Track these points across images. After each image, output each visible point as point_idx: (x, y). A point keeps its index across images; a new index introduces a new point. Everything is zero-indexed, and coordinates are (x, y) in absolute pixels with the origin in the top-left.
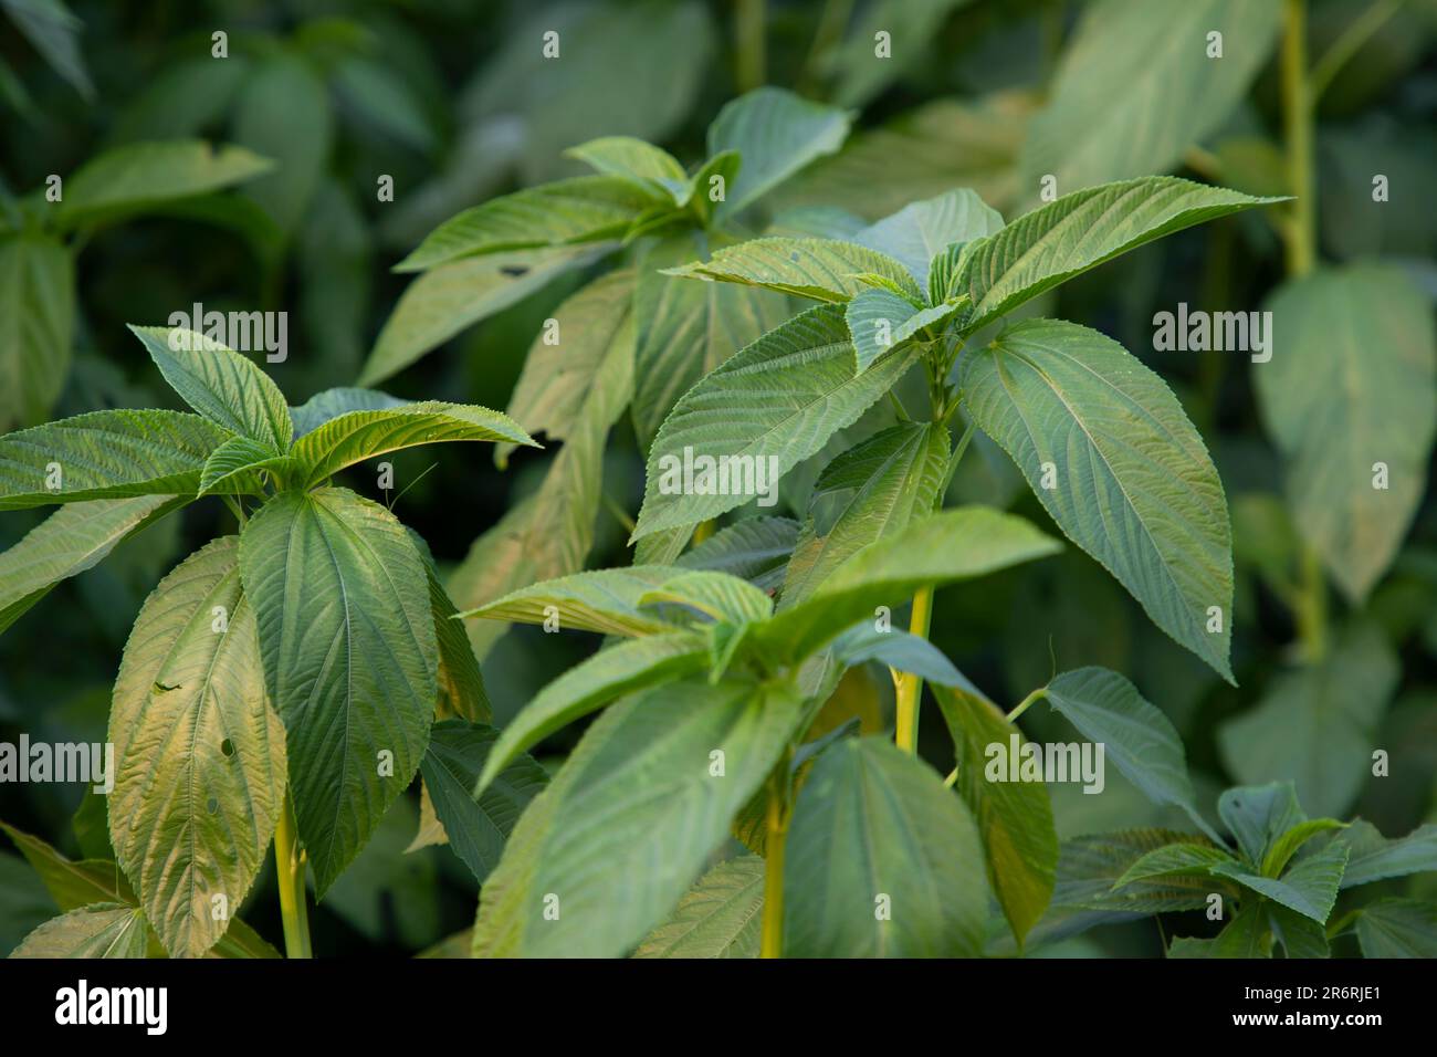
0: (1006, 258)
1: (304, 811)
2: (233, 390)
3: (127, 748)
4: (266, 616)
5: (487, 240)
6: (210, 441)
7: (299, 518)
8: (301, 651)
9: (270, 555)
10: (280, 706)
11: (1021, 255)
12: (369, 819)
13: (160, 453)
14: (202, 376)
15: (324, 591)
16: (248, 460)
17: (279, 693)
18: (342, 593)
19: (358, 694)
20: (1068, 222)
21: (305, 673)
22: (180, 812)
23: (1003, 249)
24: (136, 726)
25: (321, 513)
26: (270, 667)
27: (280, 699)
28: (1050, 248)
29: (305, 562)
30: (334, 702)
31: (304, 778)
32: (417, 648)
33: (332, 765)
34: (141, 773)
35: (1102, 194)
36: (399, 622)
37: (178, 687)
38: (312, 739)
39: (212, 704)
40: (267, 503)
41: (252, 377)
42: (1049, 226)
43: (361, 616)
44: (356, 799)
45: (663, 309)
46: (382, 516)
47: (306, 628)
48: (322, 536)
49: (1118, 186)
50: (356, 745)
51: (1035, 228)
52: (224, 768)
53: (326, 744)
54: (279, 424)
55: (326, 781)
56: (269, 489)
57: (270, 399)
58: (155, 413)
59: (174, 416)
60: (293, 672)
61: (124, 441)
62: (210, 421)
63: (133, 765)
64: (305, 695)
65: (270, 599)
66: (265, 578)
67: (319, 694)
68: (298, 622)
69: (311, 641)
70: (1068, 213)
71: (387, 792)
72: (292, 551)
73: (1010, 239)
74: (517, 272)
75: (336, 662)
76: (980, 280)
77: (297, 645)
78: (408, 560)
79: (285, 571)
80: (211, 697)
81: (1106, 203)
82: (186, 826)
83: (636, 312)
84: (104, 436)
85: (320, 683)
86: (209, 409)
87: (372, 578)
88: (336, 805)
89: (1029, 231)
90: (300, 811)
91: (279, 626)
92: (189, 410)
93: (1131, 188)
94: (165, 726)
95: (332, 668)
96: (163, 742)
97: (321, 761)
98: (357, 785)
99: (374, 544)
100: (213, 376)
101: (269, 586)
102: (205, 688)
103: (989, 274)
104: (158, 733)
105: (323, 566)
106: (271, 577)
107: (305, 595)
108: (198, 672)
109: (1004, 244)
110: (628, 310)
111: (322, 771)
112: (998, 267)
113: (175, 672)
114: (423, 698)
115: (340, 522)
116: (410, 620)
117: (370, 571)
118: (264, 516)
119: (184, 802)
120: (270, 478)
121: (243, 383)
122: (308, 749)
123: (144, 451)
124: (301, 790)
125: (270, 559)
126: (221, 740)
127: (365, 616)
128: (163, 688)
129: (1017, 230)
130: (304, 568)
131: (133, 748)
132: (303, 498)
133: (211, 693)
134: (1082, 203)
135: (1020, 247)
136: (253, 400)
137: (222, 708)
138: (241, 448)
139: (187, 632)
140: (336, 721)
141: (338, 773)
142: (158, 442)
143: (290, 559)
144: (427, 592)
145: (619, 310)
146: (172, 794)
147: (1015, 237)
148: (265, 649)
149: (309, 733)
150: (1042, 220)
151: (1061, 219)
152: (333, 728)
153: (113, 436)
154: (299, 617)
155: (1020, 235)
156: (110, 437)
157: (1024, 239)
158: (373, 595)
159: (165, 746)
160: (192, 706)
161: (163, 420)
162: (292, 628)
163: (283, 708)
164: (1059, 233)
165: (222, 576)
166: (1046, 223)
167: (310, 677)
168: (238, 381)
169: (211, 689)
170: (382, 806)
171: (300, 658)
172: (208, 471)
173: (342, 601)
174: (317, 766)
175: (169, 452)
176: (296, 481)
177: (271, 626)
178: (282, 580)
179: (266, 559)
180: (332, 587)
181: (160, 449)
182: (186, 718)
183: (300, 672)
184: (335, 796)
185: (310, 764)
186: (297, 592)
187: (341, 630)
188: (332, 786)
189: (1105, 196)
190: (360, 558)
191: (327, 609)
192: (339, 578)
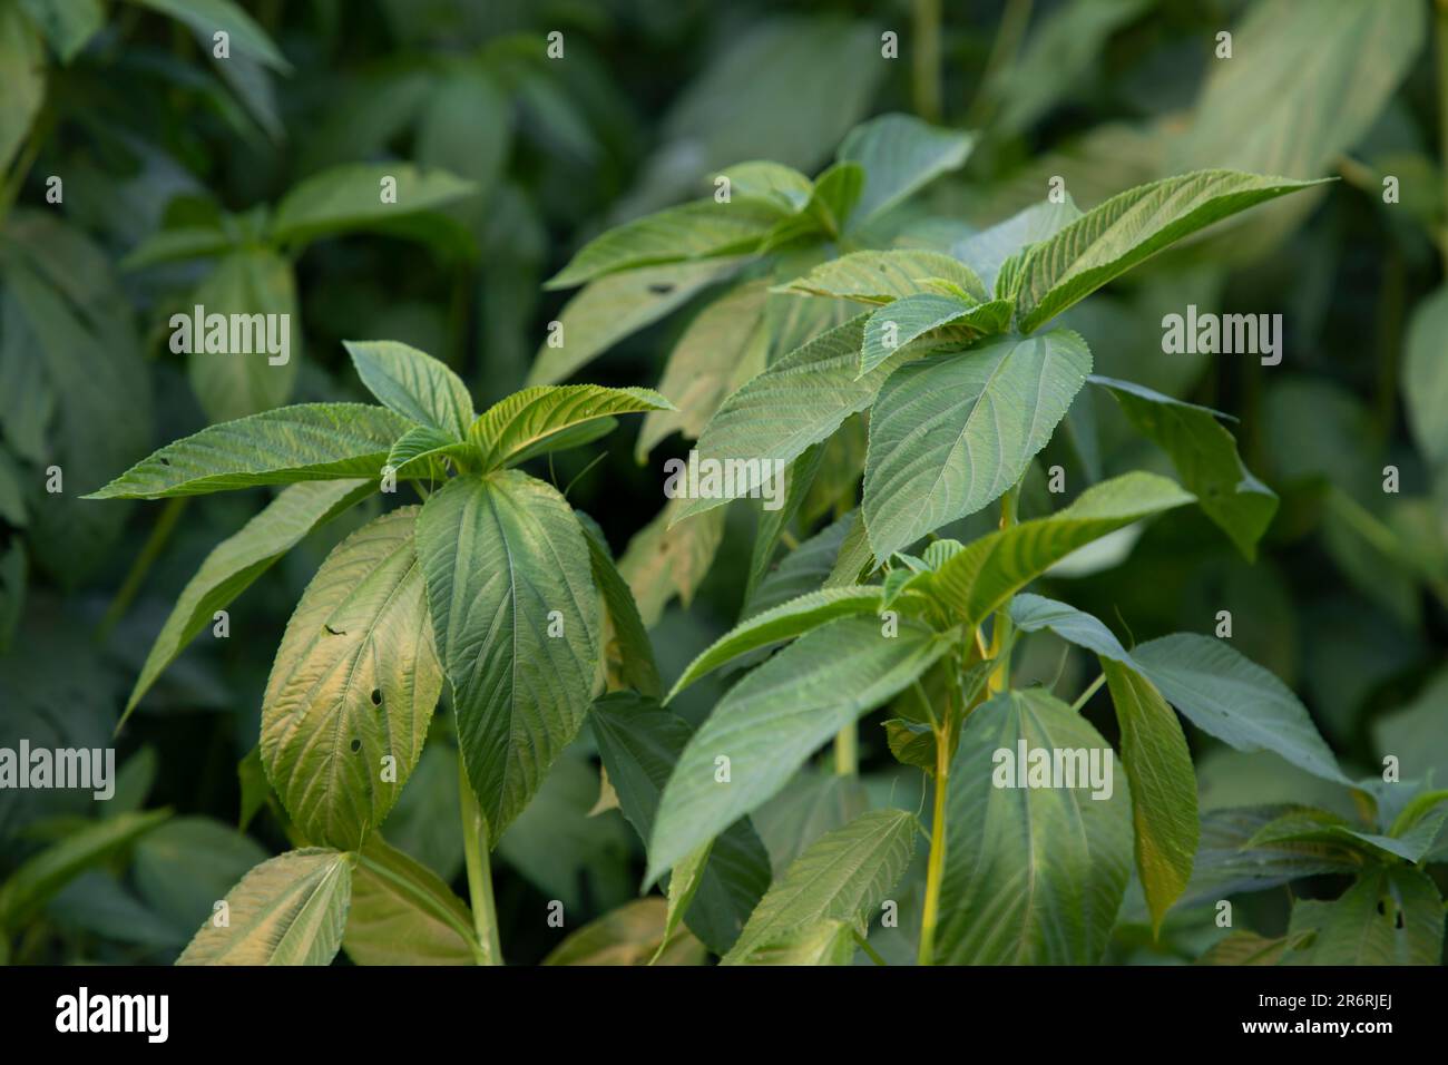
0: (1066, 257)
1: (474, 762)
2: (425, 391)
3: (289, 677)
4: (438, 583)
5: (631, 256)
6: (397, 430)
7: (474, 499)
8: (469, 616)
9: (443, 529)
10: (449, 665)
11: (1081, 253)
12: (536, 772)
13: (353, 442)
14: (400, 379)
15: (492, 561)
16: (431, 446)
17: (448, 653)
18: (509, 564)
19: (521, 657)
20: (1127, 218)
21: (473, 636)
22: (325, 746)
23: (1062, 249)
24: (300, 660)
25: (495, 493)
26: (440, 630)
27: (448, 659)
28: (1108, 244)
29: (475, 535)
30: (501, 663)
31: (474, 732)
32: (578, 615)
33: (500, 721)
34: (296, 702)
35: (1157, 190)
36: (562, 590)
37: (344, 633)
38: (481, 695)
39: (370, 655)
40: (446, 485)
41: (444, 380)
42: (1107, 223)
43: (526, 585)
44: (523, 753)
45: (794, 318)
46: (550, 495)
47: (475, 595)
48: (494, 513)
49: (1172, 182)
50: (521, 703)
51: (1093, 227)
52: (370, 713)
53: (493, 702)
54: (464, 418)
55: (494, 735)
56: (452, 472)
57: (457, 396)
58: (346, 408)
59: (365, 410)
60: (460, 636)
61: (320, 432)
62: (397, 414)
63: (290, 694)
64: (474, 655)
65: (441, 569)
66: (437, 550)
67: (486, 655)
68: (467, 589)
69: (480, 606)
70: (1125, 210)
71: (552, 747)
72: (464, 527)
73: (1069, 238)
74: (663, 290)
75: (502, 625)
76: (1041, 279)
77: (466, 609)
78: (571, 535)
79: (456, 545)
80: (371, 649)
81: (1162, 198)
82: (329, 757)
83: (770, 321)
84: (301, 427)
85: (487, 645)
86: (398, 405)
87: (538, 551)
88: (505, 758)
89: (1088, 230)
90: (470, 762)
91: (450, 593)
92: (378, 403)
93: (1184, 183)
94: (325, 665)
95: (499, 631)
96: (320, 679)
97: (489, 717)
98: (523, 740)
99: (541, 520)
100: (410, 378)
101: (441, 557)
102: (366, 639)
103: (1049, 273)
104: (318, 671)
105: (492, 539)
106: (443, 550)
107: (474, 563)
108: (364, 624)
109: (1063, 244)
110: (761, 319)
111: (490, 726)
112: (1058, 266)
113: (344, 619)
114: (585, 661)
115: (511, 501)
116: (572, 590)
117: (536, 544)
118: (441, 496)
119: (331, 737)
120: (453, 464)
121: (435, 383)
122: (477, 705)
123: (337, 442)
124: (470, 743)
125: (444, 533)
126: (373, 689)
127: (530, 584)
128: (331, 631)
129: (1075, 230)
130: (474, 542)
131: (294, 679)
132: (481, 480)
133: (371, 645)
134: (1139, 200)
135: (1080, 246)
136: (442, 398)
137: (378, 661)
138: (424, 437)
139: (362, 586)
140: (504, 680)
141: (506, 728)
142: (350, 432)
143: (462, 531)
144: (588, 565)
145: (752, 319)
146: (321, 728)
147: (1073, 237)
148: (436, 612)
149: (476, 690)
150: (1099, 219)
151: (1118, 217)
152: (500, 687)
153: (309, 428)
154: (468, 585)
155: (1078, 236)
156: (306, 429)
157: (1083, 237)
158: (538, 565)
159: (322, 684)
160: (353, 653)
161: (354, 413)
162: (462, 596)
163: (452, 667)
164: (1118, 230)
165: (403, 539)
166: (1103, 221)
167: (478, 639)
168: (431, 382)
169: (371, 641)
170: (548, 760)
171: (468, 622)
172: (393, 457)
173: (509, 571)
174: (485, 722)
175: (360, 441)
176: (474, 466)
177: (441, 592)
178: (454, 552)
179: (439, 534)
180: (499, 558)
181: (352, 438)
182: (345, 662)
183: (467, 635)
184: (504, 749)
185: (478, 720)
186: (467, 563)
187: (507, 597)
188: (501, 740)
189: (1160, 193)
190: (528, 533)
191: (494, 578)
192: (506, 551)
